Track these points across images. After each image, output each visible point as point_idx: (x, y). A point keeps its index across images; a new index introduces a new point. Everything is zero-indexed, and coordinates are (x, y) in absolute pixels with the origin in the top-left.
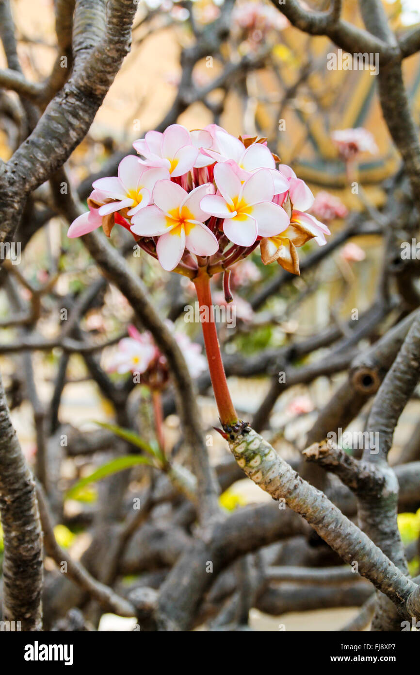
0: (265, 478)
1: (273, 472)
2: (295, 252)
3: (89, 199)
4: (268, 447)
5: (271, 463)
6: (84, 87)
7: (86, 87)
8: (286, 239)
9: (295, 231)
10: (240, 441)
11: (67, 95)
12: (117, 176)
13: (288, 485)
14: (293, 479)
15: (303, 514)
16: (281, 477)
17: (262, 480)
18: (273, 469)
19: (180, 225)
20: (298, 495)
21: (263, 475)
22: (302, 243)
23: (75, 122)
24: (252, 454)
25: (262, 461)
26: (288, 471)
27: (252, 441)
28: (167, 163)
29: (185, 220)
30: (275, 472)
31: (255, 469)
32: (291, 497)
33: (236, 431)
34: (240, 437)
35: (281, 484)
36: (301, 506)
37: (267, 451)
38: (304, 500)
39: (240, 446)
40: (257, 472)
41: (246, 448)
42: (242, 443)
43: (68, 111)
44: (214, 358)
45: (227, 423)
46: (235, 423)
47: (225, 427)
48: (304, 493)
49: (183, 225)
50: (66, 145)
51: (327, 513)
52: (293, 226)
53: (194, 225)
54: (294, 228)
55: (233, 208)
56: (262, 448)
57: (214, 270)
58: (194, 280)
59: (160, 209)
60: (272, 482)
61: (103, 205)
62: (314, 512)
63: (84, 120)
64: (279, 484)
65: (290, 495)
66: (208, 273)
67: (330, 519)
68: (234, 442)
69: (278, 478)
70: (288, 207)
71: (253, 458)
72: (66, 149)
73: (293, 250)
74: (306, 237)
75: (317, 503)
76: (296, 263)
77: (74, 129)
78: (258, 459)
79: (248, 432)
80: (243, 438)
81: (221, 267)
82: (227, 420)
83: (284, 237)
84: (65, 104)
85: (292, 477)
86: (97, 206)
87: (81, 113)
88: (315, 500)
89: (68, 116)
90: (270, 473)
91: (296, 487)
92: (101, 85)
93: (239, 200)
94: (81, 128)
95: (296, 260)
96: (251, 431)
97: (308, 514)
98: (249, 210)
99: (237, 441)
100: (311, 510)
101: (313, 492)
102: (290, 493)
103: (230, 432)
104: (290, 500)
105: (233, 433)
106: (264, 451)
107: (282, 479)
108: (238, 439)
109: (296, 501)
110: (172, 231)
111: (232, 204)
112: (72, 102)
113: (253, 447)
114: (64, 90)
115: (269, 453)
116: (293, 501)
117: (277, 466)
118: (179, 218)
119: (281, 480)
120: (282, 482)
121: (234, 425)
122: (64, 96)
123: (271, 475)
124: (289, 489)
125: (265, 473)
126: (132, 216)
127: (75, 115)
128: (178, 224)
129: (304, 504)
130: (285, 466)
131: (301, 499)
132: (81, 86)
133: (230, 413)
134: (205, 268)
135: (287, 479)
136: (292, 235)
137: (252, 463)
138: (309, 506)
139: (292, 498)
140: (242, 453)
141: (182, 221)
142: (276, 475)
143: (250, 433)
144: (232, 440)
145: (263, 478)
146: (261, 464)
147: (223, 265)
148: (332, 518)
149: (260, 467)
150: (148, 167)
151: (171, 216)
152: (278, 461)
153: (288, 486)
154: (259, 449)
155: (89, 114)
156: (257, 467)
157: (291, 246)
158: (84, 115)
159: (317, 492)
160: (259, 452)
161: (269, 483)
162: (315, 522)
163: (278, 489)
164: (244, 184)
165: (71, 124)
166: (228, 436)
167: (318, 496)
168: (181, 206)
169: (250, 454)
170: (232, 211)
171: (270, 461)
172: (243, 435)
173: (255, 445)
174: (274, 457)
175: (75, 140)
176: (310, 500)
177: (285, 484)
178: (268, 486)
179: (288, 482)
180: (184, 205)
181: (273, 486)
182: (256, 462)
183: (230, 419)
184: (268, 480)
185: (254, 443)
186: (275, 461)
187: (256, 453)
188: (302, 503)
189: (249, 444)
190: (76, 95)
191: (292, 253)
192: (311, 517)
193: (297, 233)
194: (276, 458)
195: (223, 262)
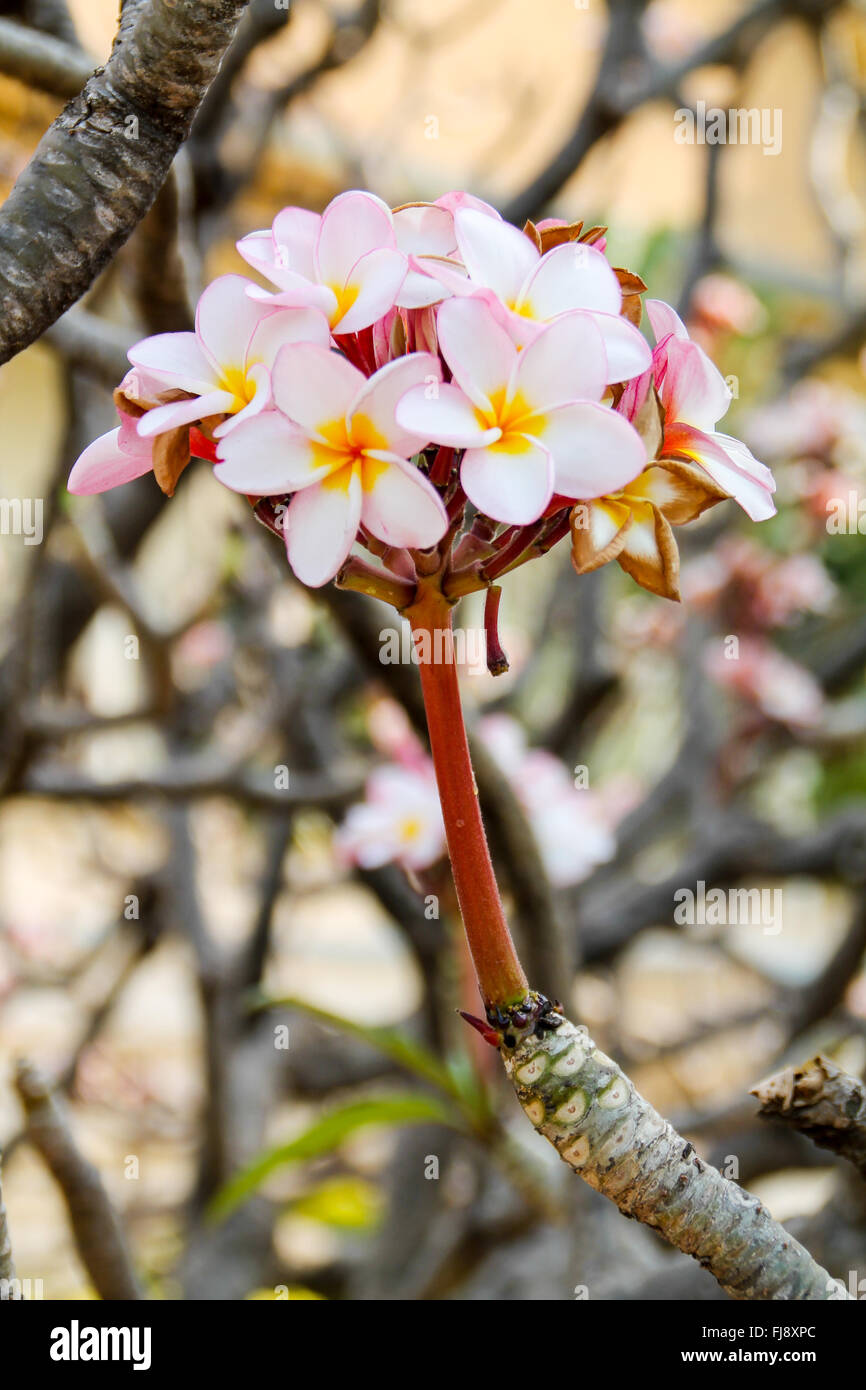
0: (598, 1155)
1: (620, 1139)
2: (667, 539)
3: (118, 390)
4: (609, 1071)
5: (615, 1115)
6: (135, 87)
7: (140, 86)
8: (646, 502)
9: (672, 481)
10: (529, 1052)
11: (91, 109)
12: (193, 330)
13: (660, 1176)
14: (675, 1160)
15: (702, 1257)
16: (640, 1154)
17: (591, 1161)
18: (620, 1132)
19: (349, 465)
20: (689, 1204)
21: (592, 1146)
22: (691, 514)
23: (111, 181)
24: (562, 1089)
25: (589, 1108)
26: (662, 1137)
27: (565, 1053)
28: (326, 294)
29: (365, 452)
30: (624, 1139)
31: (571, 1130)
32: (669, 1209)
33: (521, 1025)
34: (532, 1040)
35: (641, 1174)
36: (697, 1236)
37: (603, 1081)
38: (706, 1218)
39: (530, 1066)
40: (577, 1136)
41: (546, 1070)
42: (535, 1056)
43: (92, 153)
44: (460, 824)
45: (498, 1001)
46: (521, 1003)
47: (492, 1013)
48: (705, 1200)
49: (357, 465)
50: (85, 245)
51: (768, 1256)
52: (664, 467)
53: (384, 464)
54: (669, 475)
55: (493, 419)
56: (591, 1072)
57: (459, 585)
58: (406, 611)
59: (291, 421)
60: (616, 1168)
61: (154, 407)
62: (733, 1253)
63: (135, 174)
64: (634, 1174)
65: (667, 1203)
66: (445, 593)
67: (776, 1276)
68: (514, 1054)
69: (634, 1157)
70: (648, 415)
71: (565, 1098)
72: (85, 254)
73: (663, 534)
74: (702, 497)
75: (740, 1229)
76: (671, 568)
77: (108, 202)
78: (577, 1101)
79: (553, 1028)
80: (538, 1044)
81: (476, 577)
82: (497, 992)
83: (640, 499)
84: (85, 132)
85: (673, 1155)
86: (138, 410)
87: (127, 158)
88: (737, 1221)
89: (93, 165)
90: (612, 1141)
91: (682, 1183)
92: (180, 82)
93: (509, 400)
94: (128, 199)
95: (670, 561)
96: (561, 1024)
97: (715, 1258)
98: (535, 424)
99: (523, 1052)
100: (723, 1248)
101: (731, 1197)
102: (666, 1197)
103: (504, 1027)
104: (667, 1217)
105: (512, 1030)
106: (595, 1081)
107: (644, 1158)
108: (526, 1046)
109: (683, 1221)
110: (327, 481)
111: (488, 408)
112: (102, 127)
113: (565, 1068)
114: (86, 94)
115: (609, 1087)
116: (676, 1220)
117: (630, 1123)
118: (347, 445)
119: (641, 1163)
120: (644, 1166)
121: (516, 1008)
122: (85, 111)
123: (613, 1148)
124: (662, 1187)
125: (596, 1141)
126: (220, 439)
127: (112, 164)
128: (343, 461)
129: (705, 1230)
130: (654, 1123)
131: (697, 1216)
132: (128, 84)
133: (507, 976)
134: (434, 581)
135: (658, 1160)
136: (663, 493)
137: (563, 1113)
138: (718, 1236)
139: (672, 1213)
140: (536, 1086)
141: (356, 453)
142: (626, 1146)
143: (560, 1031)
144: (511, 1049)
145: (591, 1154)
146: (586, 1115)
147: (481, 572)
148: (783, 1272)
149: (585, 1124)
150: (278, 307)
151: (324, 441)
152: (635, 1109)
153: (660, 1178)
154: (580, 1073)
155: (150, 160)
156: (575, 1124)
157: (658, 524)
158: (135, 163)
159: (742, 1199)
160: (582, 1083)
161: (608, 1168)
162: (735, 1282)
163: (633, 1188)
164: (522, 353)
165: (98, 188)
166: (501, 1036)
167: (745, 1209)
168: (348, 414)
169: (557, 1088)
170: (488, 427)
171: (611, 1109)
172: (540, 1037)
173: (570, 1063)
174: (623, 1098)
175: (110, 229)
176: (721, 1219)
177: (651, 1172)
178: (607, 1178)
179: (660, 1167)
180: (356, 411)
181: (620, 1179)
182: (573, 1110)
183: (504, 991)
184: (605, 1163)
185: (569, 1058)
186: (628, 1110)
187: (569, 1086)
188: (699, 1228)
189: (554, 1060)
190: (113, 109)
191: (660, 542)
192: (726, 1266)
193: (678, 488)
194: (630, 1101)
195: (484, 563)
